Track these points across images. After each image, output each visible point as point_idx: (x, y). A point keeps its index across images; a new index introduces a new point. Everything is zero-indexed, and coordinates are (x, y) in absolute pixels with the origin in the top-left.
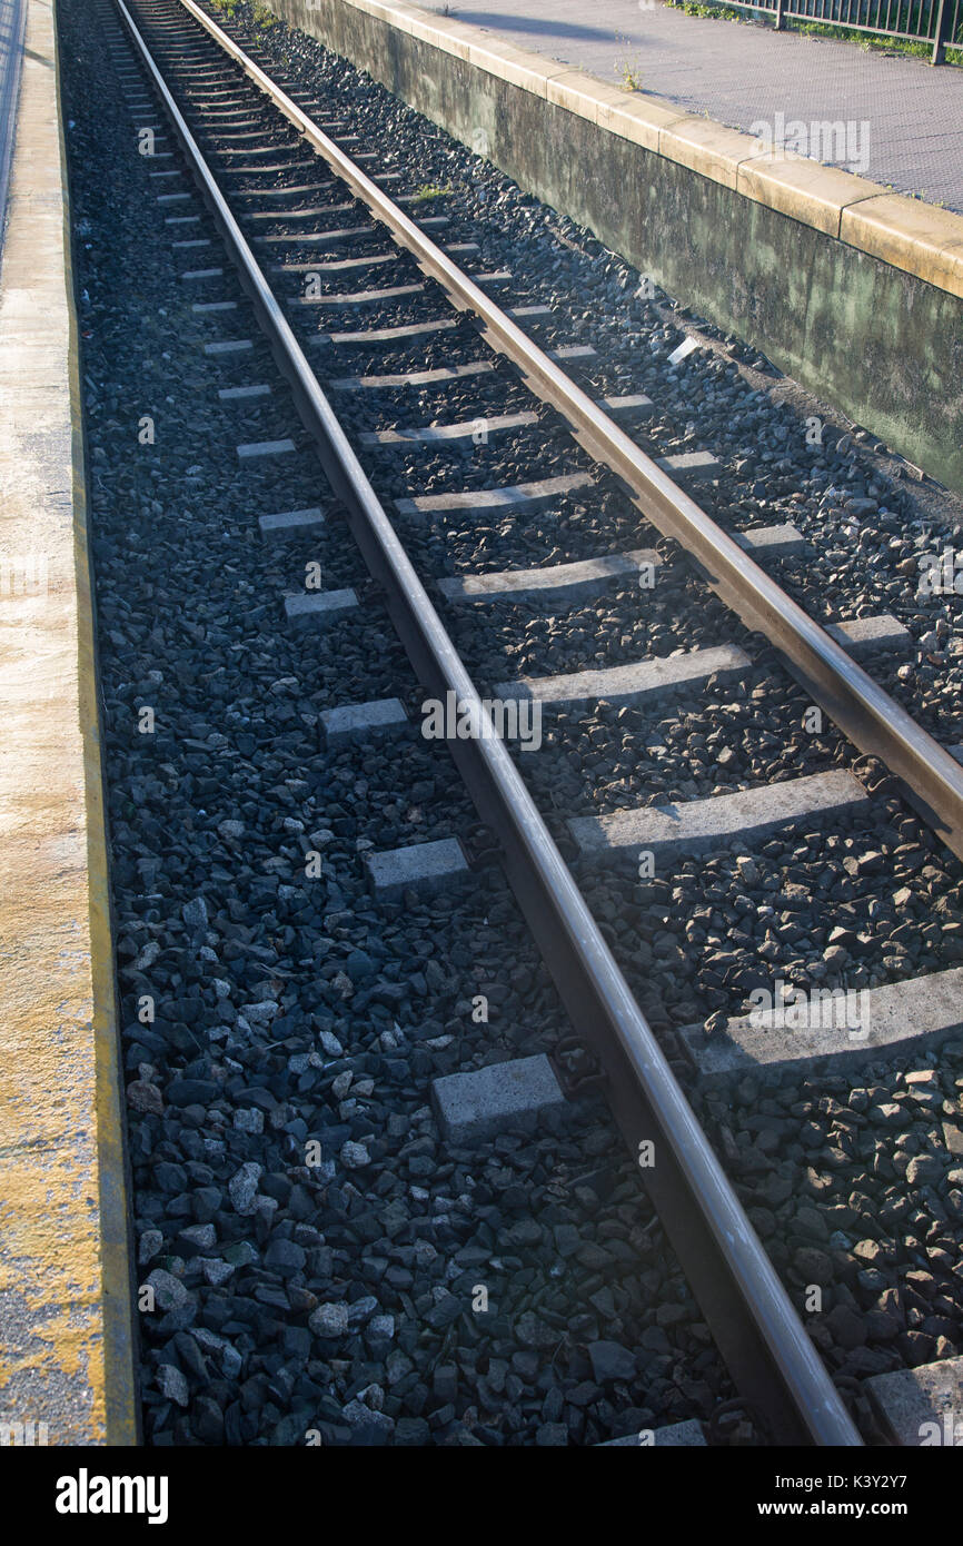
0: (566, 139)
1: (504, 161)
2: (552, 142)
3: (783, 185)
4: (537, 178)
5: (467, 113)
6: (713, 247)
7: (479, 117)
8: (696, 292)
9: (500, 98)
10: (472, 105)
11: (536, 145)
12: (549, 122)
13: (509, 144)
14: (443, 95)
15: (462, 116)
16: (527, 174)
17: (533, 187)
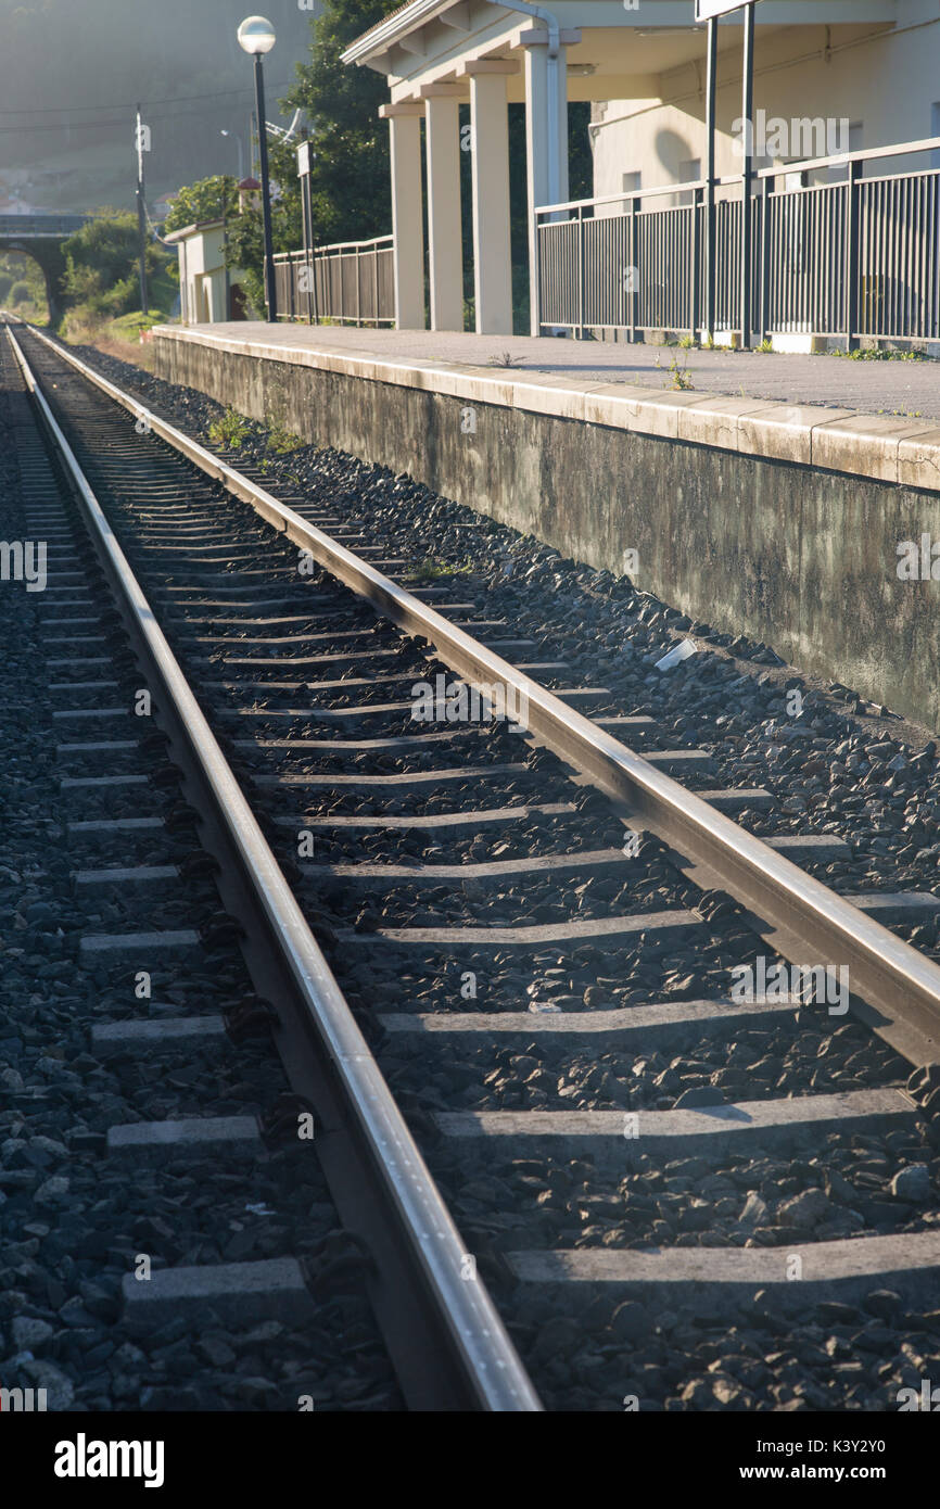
0: (606, 467)
1: (548, 529)
2: (593, 479)
3: (770, 424)
4: (578, 534)
5: (513, 481)
6: (728, 535)
7: (525, 481)
8: (717, 603)
9: (544, 445)
10: (518, 466)
11: (578, 490)
12: (590, 453)
13: (553, 503)
14: (490, 468)
15: (508, 487)
16: (570, 534)
17: (576, 551)
